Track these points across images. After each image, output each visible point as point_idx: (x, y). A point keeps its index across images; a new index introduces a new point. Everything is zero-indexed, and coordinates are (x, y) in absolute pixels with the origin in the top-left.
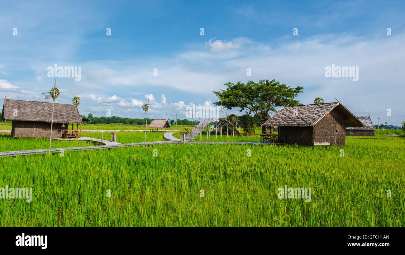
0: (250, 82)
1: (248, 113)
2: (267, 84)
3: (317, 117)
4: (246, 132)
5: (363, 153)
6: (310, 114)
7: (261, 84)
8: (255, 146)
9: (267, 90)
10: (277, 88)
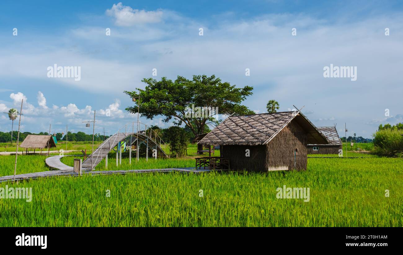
0: (180, 79)
1: (177, 124)
2: (204, 82)
3: (272, 131)
4: (174, 152)
5: (328, 181)
6: (262, 128)
7: (195, 82)
8: (188, 175)
9: (204, 90)
10: (217, 88)
